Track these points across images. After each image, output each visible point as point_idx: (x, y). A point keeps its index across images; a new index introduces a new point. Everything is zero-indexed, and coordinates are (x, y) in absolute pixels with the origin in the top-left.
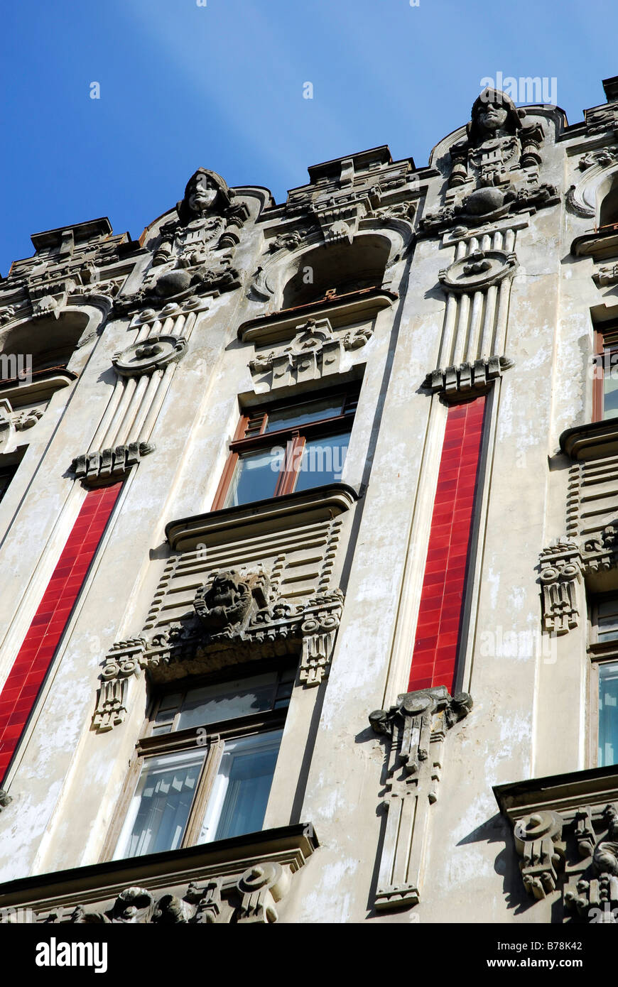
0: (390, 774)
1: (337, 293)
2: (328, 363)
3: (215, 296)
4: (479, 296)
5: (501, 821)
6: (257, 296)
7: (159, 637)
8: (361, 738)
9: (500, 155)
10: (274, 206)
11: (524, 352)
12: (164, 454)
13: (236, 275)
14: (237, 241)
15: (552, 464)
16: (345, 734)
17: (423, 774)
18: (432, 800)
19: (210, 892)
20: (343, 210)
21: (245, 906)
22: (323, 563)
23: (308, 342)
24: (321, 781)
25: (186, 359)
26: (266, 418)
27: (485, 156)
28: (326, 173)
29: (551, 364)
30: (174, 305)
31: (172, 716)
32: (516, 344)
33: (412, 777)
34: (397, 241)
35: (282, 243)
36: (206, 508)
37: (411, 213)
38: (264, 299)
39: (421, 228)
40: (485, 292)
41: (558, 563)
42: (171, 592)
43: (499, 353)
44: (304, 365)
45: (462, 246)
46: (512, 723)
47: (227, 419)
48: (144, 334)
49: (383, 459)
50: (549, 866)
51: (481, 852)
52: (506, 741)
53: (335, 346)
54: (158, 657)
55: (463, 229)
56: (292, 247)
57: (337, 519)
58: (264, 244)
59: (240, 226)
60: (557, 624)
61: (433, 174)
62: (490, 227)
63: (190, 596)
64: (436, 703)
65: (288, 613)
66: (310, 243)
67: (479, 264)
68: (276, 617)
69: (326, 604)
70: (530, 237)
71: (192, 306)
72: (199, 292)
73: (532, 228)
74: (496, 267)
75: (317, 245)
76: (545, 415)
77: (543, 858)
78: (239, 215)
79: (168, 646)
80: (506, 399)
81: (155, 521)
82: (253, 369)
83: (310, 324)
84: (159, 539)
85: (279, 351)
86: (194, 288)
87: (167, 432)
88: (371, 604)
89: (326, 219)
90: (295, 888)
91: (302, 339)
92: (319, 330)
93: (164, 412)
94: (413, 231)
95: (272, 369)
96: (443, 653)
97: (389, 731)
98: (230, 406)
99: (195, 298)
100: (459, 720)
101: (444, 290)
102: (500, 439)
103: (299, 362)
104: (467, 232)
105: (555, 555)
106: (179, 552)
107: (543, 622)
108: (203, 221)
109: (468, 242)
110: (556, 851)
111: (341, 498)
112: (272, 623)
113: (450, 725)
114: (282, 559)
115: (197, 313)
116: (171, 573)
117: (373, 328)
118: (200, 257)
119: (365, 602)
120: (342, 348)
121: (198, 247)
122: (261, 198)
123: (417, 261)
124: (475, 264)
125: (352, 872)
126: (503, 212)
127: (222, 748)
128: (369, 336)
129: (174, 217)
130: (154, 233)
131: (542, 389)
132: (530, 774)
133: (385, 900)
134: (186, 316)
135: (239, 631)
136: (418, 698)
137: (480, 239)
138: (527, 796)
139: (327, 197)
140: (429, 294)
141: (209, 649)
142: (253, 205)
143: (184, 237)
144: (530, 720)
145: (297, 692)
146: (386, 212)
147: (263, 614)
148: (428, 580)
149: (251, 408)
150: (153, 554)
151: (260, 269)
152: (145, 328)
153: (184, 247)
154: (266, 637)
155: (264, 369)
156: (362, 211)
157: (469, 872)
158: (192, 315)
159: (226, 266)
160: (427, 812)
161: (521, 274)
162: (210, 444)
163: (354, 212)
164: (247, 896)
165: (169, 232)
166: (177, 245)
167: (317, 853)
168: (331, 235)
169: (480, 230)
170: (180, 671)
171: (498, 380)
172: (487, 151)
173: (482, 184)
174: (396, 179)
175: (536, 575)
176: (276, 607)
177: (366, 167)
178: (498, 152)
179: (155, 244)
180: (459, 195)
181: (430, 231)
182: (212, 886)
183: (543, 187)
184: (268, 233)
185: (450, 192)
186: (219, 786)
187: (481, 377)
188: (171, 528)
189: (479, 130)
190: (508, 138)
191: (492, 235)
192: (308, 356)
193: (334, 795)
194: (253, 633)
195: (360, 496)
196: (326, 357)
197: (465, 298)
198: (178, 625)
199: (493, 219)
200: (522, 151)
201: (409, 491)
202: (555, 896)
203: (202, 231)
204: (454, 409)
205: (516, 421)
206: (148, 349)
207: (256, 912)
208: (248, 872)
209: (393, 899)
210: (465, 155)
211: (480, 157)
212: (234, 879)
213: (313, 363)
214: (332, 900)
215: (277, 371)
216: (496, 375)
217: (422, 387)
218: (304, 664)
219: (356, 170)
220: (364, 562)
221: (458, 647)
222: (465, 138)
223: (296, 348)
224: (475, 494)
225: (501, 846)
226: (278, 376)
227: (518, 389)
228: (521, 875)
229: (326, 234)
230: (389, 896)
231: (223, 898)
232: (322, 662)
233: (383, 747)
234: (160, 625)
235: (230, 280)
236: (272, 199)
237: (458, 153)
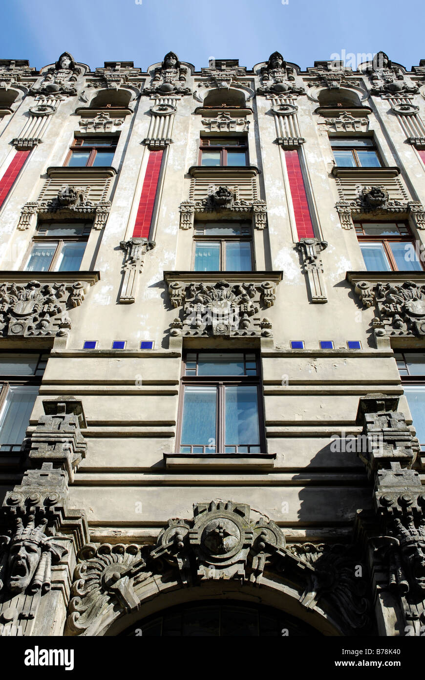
0: (127, 262)
1: (111, 106)
2: (108, 128)
3: (68, 97)
4: (163, 118)
5: (164, 282)
6: (82, 100)
7: (44, 204)
8: (116, 249)
9: (172, 75)
10: (90, 72)
11: (178, 139)
12: (47, 145)
13: (76, 91)
14: (76, 80)
15: (185, 177)
16: (110, 247)
17: (138, 263)
18: (140, 272)
19: (62, 287)
20: (116, 79)
21: (74, 293)
22: (104, 192)
23: (101, 119)
24: (101, 260)
25: (57, 114)
26: (83, 141)
27: (167, 74)
28: (110, 65)
29: (187, 145)
30: (52, 96)
31: (45, 231)
32: (175, 136)
33: (134, 264)
34: (134, 94)
35: (93, 85)
36: (61, 165)
37: (139, 86)
38: (85, 102)
39: (144, 92)
40: (165, 117)
41: (187, 207)
42: (48, 190)
43: (169, 137)
44: (99, 126)
45: (158, 101)
46: (169, 253)
47: (70, 139)
48: (40, 103)
49: (127, 163)
50: (181, 298)
51: (157, 291)
52: (167, 258)
53: (111, 123)
54: (43, 210)
55: (159, 95)
56: (96, 87)
57: (109, 179)
58: (86, 84)
59: (77, 76)
60: (185, 226)
61: (148, 75)
62: (168, 97)
63: (57, 193)
64: (144, 243)
65: (91, 205)
66: (102, 88)
67: (164, 107)
68: (87, 205)
69: (105, 205)
70: (181, 103)
71: (59, 98)
72: (62, 93)
73: (182, 101)
74: (170, 110)
75: (105, 89)
76: (184, 161)
77: (178, 295)
78: (78, 72)
79: (47, 207)
80: (171, 152)
81: (43, 166)
82: (80, 124)
83: (102, 113)
84: (44, 172)
85: (90, 120)
86: (60, 92)
87: (48, 137)
88: (121, 208)
89: (109, 81)
90: (91, 291)
91: (99, 118)
92: (105, 116)
93: (47, 131)
94: (140, 92)
95: (87, 126)
96: (145, 228)
97: (126, 248)
98: (72, 134)
99: (60, 95)
100: (151, 249)
101: (151, 113)
102: (168, 164)
103: (97, 126)
104: (160, 97)
105: (185, 205)
106: (51, 178)
107: (180, 225)
108: (64, 70)
109: (160, 100)
110: (182, 294)
111: (112, 172)
112: (85, 207)
113: (148, 250)
114: (89, 187)
115: (60, 101)
116: (48, 184)
117: (124, 120)
118: (62, 83)
119: (119, 207)
120: (113, 124)
121: (63, 79)
122: (86, 69)
123: (142, 102)
124: (163, 107)
125: (111, 290)
126: (173, 93)
127: (63, 244)
128: (123, 123)
129: (54, 66)
130: (45, 70)
131: (183, 152)
132: (174, 270)
133: (123, 300)
134: (57, 101)
135: (73, 207)
136: (138, 239)
137: (164, 100)
138: (174, 276)
139: (110, 73)
140: (145, 114)
141: (62, 211)
142: (83, 70)
143: (57, 74)
144: (175, 254)
145: (93, 231)
146: (131, 84)
147: (82, 203)
148: (140, 204)
149: (78, 137)
150: (42, 177)
151: (84, 92)
152: (41, 101)
153: (57, 77)
154: (83, 211)
155: (84, 125)
156: (122, 81)
157: (152, 296)
158: (59, 101)
159: (72, 88)
160: (139, 276)
161: (177, 113)
162: (64, 145)
163: (119, 81)
164: (75, 290)
165: (51, 71)
166: (54, 76)
167: (99, 281)
168: (111, 86)
169: (164, 97)
170: (49, 217)
171: (168, 146)
172: (168, 72)
173: (165, 82)
174: (135, 74)
175: (179, 210)
176: (87, 202)
177: (125, 67)
178: (172, 73)
179: (45, 74)
180: (158, 84)
181: (147, 93)
182: (63, 285)
183: (187, 88)
184: (87, 80)
185: (154, 83)
186: (61, 257)
187: (163, 144)
188: (49, 169)
189: (166, 65)
190: (176, 70)
191: (168, 100)
192: (101, 124)
193: (106, 265)
194: (78, 209)
195: (118, 173)
196: (107, 126)
197: (158, 118)
198: (51, 201)
199: (169, 95)
200: (180, 75)
201: (136, 175)
202: (181, 307)
203: (64, 74)
204: (152, 152)
205: (174, 160)
206: (43, 108)
207: (78, 296)
208: (76, 283)
209: (126, 300)
210: (160, 72)
211: (165, 74)
212: (71, 285)
213: (102, 127)
214: (104, 297)
215: (89, 126)
216: (168, 144)
217: (142, 142)
218: (96, 222)
219: (121, 67)
220: (119, 194)
221: (150, 227)
222: (161, 66)
223: (96, 120)
224: (158, 180)
225: (163, 290)
226: (89, 128)
227: (175, 150)
228: (170, 300)
229: (109, 86)
230: (124, 299)
231: (66, 290)
232: (103, 223)
233: (124, 253)
234: (43, 200)
235: (74, 92)
236: (90, 69)
237: (157, 70)
